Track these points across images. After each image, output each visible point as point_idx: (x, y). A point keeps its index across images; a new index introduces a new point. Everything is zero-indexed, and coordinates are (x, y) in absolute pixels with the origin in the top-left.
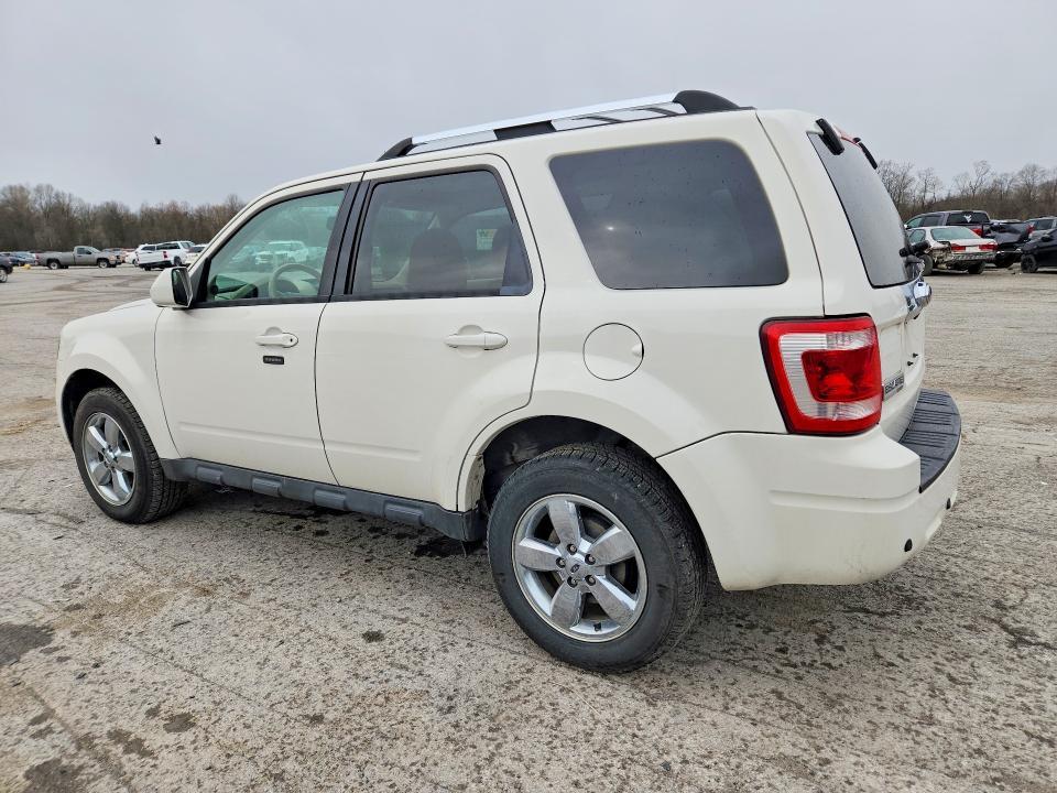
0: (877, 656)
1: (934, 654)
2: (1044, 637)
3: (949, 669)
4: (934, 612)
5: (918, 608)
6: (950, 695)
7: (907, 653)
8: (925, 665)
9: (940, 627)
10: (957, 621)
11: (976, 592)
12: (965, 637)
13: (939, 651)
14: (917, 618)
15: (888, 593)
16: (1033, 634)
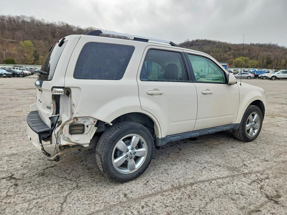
0: (43, 160)
1: (31, 165)
2: (4, 181)
3: (27, 164)
4: (35, 174)
5: (39, 174)
6: (26, 160)
7: (38, 163)
8: (32, 162)
9: (32, 171)
10: (28, 174)
11: (24, 186)
12: (25, 171)
13: (31, 166)
14: (39, 171)
15: (49, 174)
16: (7, 180)
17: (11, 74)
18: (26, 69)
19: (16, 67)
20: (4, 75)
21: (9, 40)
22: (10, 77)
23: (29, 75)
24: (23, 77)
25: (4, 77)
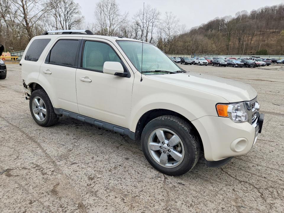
17: (242, 64)
18: (262, 60)
19: (253, 58)
20: (236, 65)
21: (272, 30)
22: (241, 67)
23: (263, 65)
24: (254, 67)
25: (236, 67)
